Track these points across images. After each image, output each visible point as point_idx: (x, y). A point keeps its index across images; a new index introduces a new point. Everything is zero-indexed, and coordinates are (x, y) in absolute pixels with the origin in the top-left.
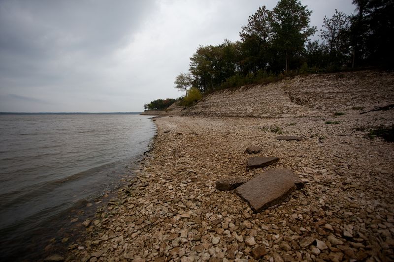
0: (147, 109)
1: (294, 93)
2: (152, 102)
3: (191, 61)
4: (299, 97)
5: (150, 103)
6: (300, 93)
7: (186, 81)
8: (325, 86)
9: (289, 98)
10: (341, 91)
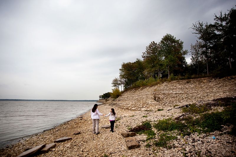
0: (101, 98)
1: (158, 94)
2: (104, 94)
3: (120, 71)
4: (159, 96)
5: (103, 95)
6: (160, 93)
7: (119, 82)
8: (176, 89)
9: (153, 97)
10: (183, 92)
